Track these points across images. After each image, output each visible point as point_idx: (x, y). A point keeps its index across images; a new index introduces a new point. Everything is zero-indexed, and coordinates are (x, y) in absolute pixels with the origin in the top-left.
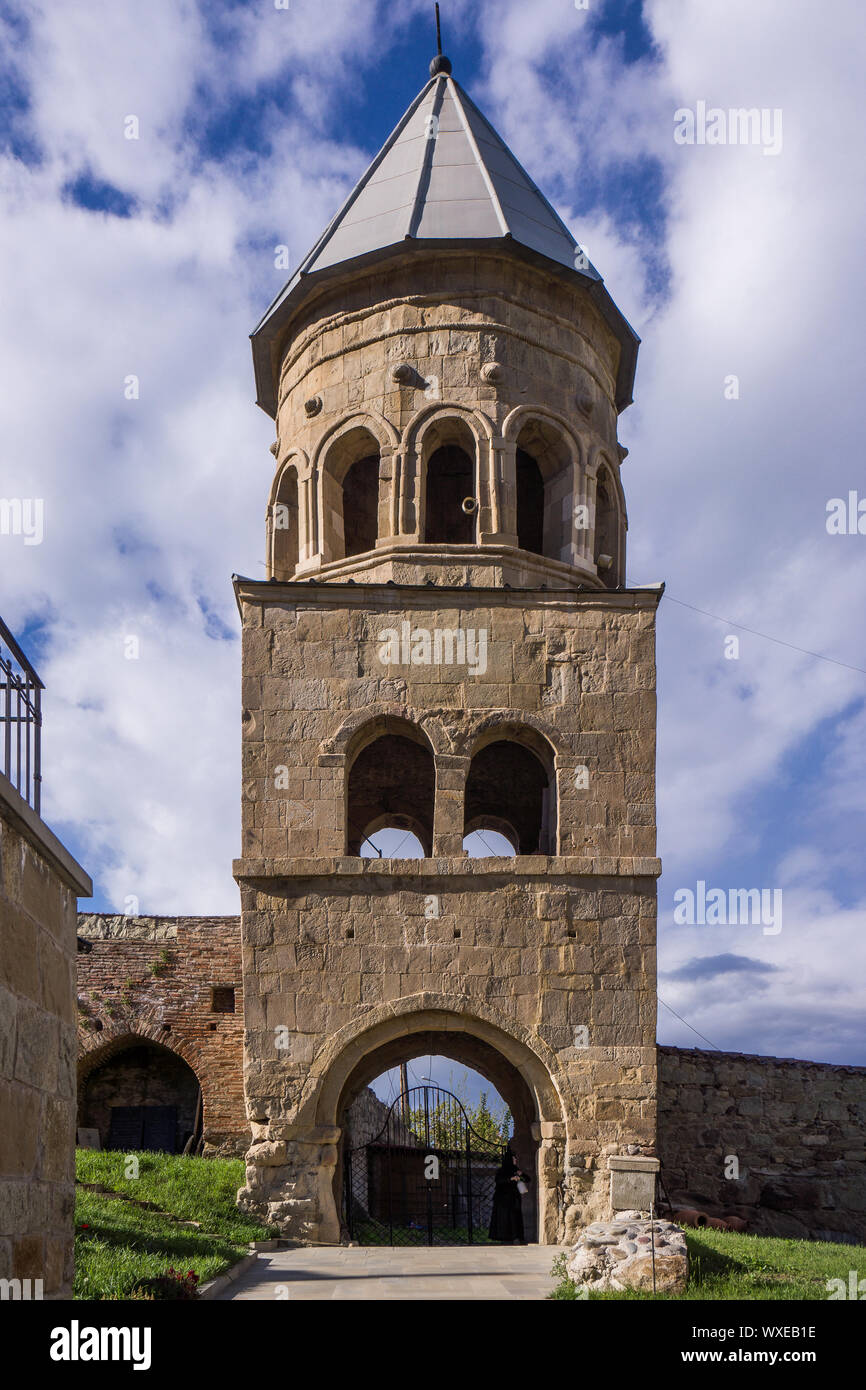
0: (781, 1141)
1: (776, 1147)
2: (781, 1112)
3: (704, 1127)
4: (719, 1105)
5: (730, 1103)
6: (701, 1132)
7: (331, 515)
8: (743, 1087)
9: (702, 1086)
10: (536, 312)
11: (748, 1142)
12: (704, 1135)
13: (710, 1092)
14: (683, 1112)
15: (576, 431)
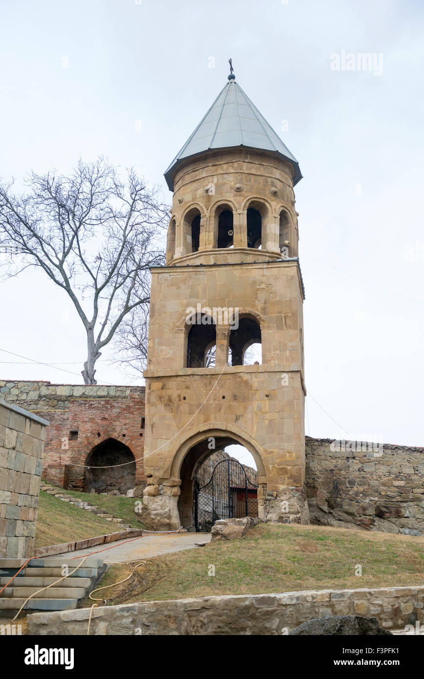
0: (384, 485)
1: (381, 487)
2: (383, 469)
3: (349, 478)
4: (354, 467)
5: (360, 466)
6: (347, 480)
7: (186, 236)
8: (365, 458)
9: (347, 458)
10: (255, 164)
11: (369, 485)
12: (349, 482)
13: (351, 460)
14: (339, 470)
15: (270, 201)
